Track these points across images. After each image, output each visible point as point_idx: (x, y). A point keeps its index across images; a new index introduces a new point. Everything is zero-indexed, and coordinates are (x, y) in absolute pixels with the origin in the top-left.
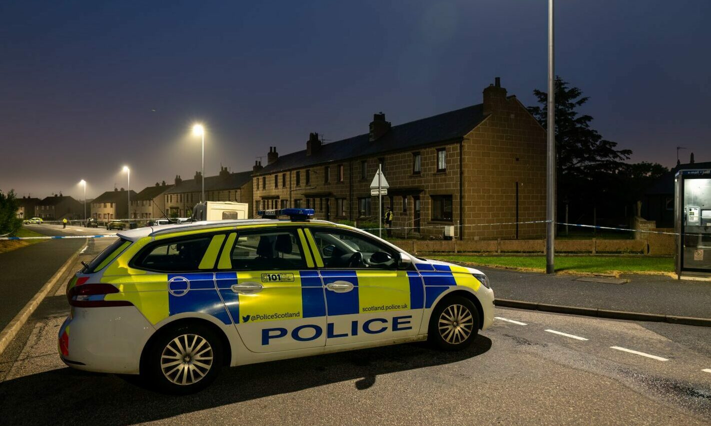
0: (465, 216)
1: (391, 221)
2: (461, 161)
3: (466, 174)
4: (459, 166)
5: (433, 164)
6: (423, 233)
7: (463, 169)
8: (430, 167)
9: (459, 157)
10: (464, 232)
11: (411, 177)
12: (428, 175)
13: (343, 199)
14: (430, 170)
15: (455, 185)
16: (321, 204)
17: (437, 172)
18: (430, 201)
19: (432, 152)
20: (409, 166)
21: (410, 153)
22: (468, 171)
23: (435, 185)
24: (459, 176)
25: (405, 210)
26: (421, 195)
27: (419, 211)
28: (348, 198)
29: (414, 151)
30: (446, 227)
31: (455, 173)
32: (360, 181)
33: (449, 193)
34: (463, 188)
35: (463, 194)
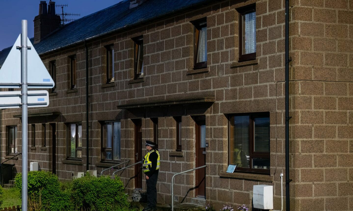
0: (297, 162)
1: (158, 170)
2: (287, 33)
3: (298, 64)
4: (283, 46)
5: (230, 43)
6: (211, 198)
7: (292, 51)
8: (225, 50)
9: (284, 24)
10: (294, 201)
11: (189, 74)
12: (221, 68)
13: (78, 124)
14: (225, 56)
15: (275, 90)
16: (44, 135)
17: (240, 61)
18: (226, 127)
19: (229, 18)
20: (186, 52)
21: (187, 22)
22: (304, 55)
23: (234, 91)
24: (283, 67)
25: (179, 148)
26: (208, 115)
27: (204, 149)
28: (84, 121)
29: (194, 18)
30: (256, 188)
31: (275, 62)
32: (103, 88)
33: (262, 109)
34: (291, 97)
35: (291, 110)
